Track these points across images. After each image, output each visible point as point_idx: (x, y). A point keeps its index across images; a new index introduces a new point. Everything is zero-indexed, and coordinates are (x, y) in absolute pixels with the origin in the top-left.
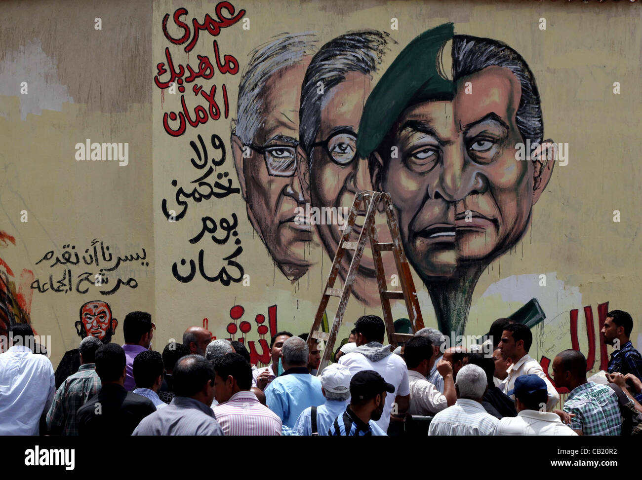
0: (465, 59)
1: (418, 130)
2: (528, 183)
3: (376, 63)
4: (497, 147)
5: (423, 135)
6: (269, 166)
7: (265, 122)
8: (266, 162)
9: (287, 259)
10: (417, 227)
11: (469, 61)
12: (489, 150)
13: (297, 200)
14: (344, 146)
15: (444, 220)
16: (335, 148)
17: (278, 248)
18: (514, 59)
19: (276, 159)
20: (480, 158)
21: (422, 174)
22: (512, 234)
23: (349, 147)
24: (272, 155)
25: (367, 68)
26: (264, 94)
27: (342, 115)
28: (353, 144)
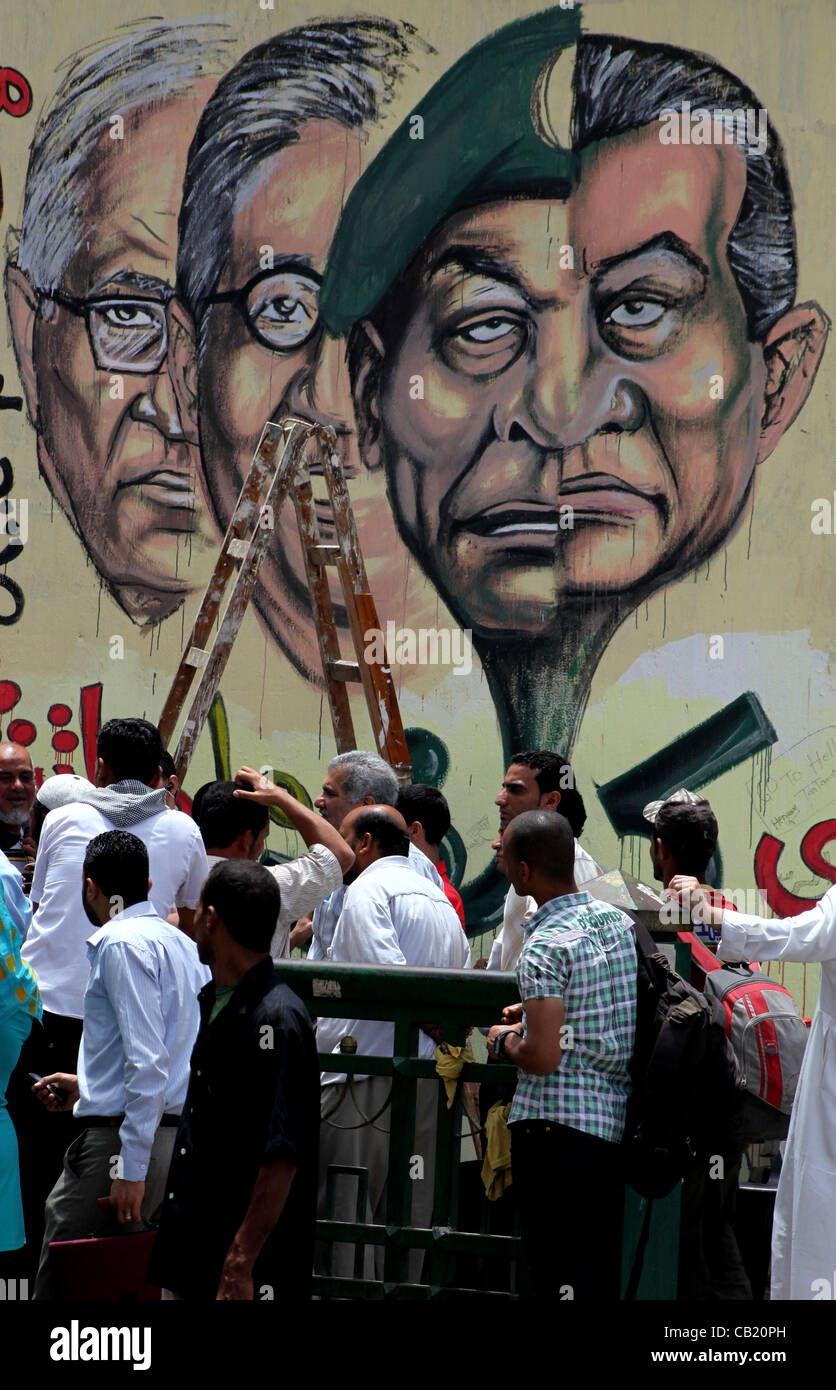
0: (606, 98)
1: (477, 271)
2: (748, 410)
3: (379, 99)
4: (675, 319)
5: (488, 282)
6: (97, 346)
7: (92, 238)
8: (91, 337)
9: (132, 573)
10: (463, 507)
11: (616, 100)
12: (653, 324)
13: (163, 431)
14: (288, 304)
15: (529, 494)
16: (264, 307)
17: (111, 546)
18: (732, 98)
19: (115, 330)
20: (630, 343)
21: (481, 379)
22: (701, 534)
23: (299, 307)
24: (107, 320)
25: (355, 111)
26: (95, 166)
27: (286, 226)
28: (310, 299)
